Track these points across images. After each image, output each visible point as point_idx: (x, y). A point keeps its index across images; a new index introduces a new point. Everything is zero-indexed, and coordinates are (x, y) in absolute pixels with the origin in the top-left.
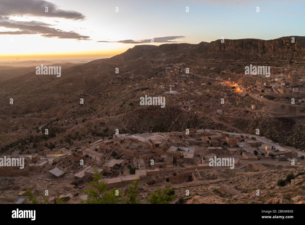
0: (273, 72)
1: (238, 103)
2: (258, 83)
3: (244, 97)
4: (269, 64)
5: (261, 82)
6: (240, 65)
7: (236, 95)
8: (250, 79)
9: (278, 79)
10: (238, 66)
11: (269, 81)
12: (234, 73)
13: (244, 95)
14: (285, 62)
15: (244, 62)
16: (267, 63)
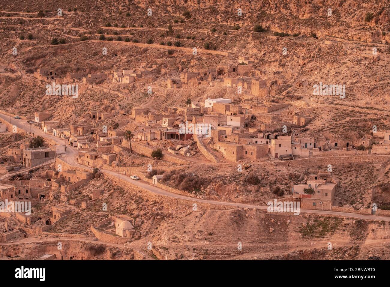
0: (194, 70)
1: (57, 211)
2: (140, 119)
3: (82, 184)
4: (179, 37)
5: (150, 116)
6: (63, 42)
7: (48, 178)
8: (106, 102)
9: (215, 101)
10: (55, 42)
11: (180, 109)
12: (38, 75)
13: (84, 176)
14: (238, 28)
15: (80, 24)
16: (170, 32)
